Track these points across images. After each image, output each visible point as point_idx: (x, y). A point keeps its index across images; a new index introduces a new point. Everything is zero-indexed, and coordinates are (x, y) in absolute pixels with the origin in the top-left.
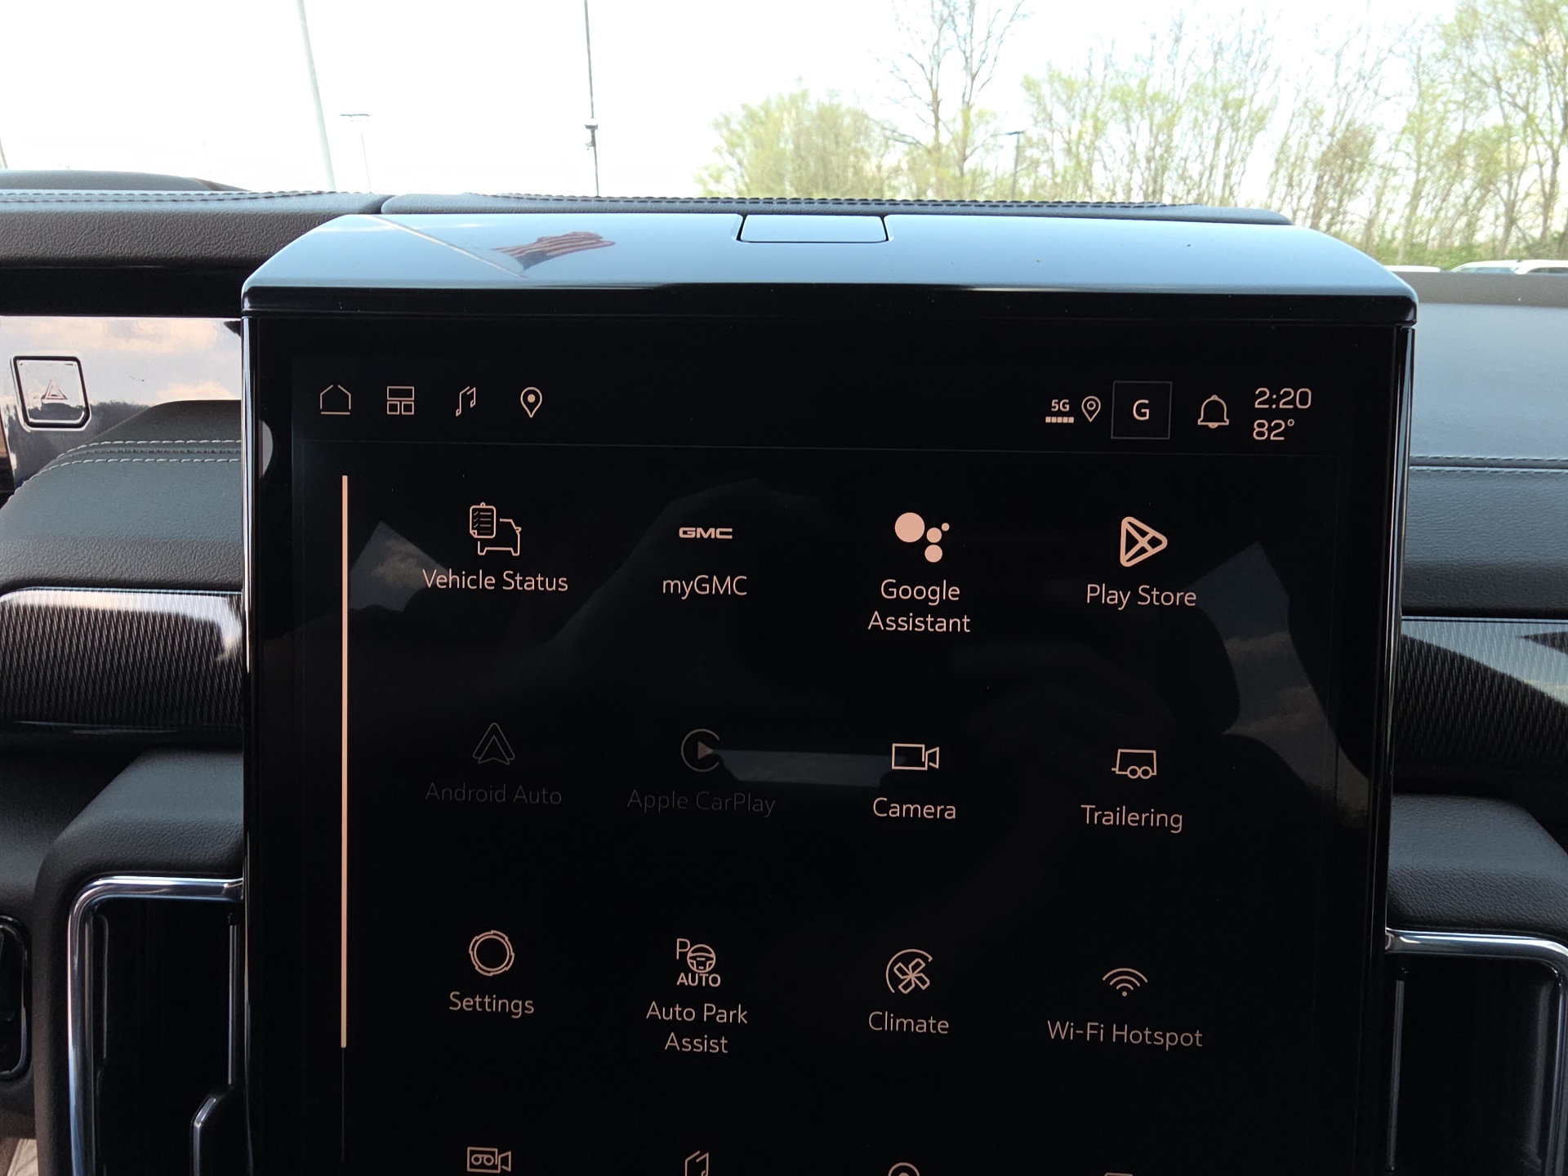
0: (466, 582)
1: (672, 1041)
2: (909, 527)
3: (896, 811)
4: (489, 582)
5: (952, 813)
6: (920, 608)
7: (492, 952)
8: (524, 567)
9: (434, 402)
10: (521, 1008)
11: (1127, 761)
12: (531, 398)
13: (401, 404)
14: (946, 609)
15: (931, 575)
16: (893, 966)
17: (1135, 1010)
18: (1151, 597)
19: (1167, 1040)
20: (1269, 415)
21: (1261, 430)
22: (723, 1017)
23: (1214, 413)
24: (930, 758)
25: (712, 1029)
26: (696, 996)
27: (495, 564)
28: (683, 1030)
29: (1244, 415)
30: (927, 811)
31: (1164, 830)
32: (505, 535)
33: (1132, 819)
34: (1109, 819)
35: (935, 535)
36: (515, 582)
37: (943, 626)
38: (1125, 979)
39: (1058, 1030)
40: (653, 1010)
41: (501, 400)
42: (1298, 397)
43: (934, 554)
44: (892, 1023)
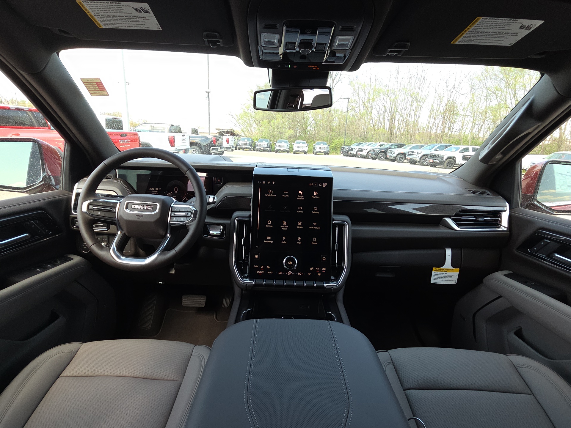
0: (268, 195)
1: (283, 229)
2: (300, 192)
3: (299, 212)
4: (270, 195)
5: (303, 212)
6: (301, 198)
7: (269, 222)
8: (273, 194)
9: (267, 183)
10: (271, 226)
11: (315, 208)
12: (274, 183)
13: (264, 183)
14: (302, 198)
15: (301, 195)
16: (299, 223)
17: (316, 226)
18: (316, 197)
19: (318, 228)
20: (324, 185)
21: (323, 186)
22: (286, 227)
23: (320, 185)
24: (301, 208)
25: (286, 228)
26: (284, 225)
27: (271, 194)
28: (283, 228)
29: (322, 185)
30: (301, 212)
31: (317, 213)
32: (271, 192)
33: (315, 212)
34: (314, 212)
35: (302, 193)
36: (272, 195)
37: (302, 199)
38: (315, 224)
39: (310, 228)
40: (281, 226)
41: (271, 183)
42: (326, 184)
43: (302, 194)
44: (299, 227)
